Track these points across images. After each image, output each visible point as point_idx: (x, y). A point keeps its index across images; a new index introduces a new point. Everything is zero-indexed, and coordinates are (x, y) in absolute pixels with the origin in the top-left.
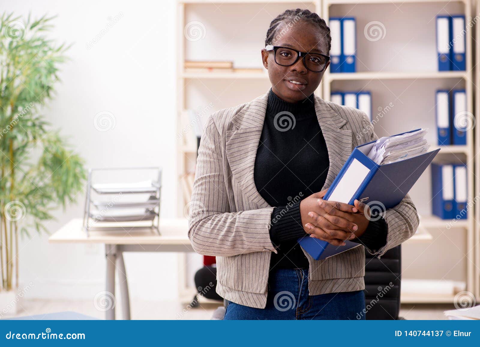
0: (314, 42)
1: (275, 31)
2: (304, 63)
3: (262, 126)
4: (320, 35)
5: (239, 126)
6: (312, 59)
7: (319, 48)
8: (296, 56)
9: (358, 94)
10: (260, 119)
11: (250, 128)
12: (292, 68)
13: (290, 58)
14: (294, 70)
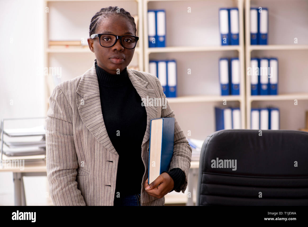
0: (126, 28)
1: (97, 24)
2: (122, 44)
3: (99, 93)
4: (129, 22)
5: (83, 95)
6: (126, 40)
7: (130, 31)
8: (114, 39)
9: (167, 62)
10: (96, 88)
11: (91, 95)
12: (114, 48)
13: (110, 42)
14: (115, 50)
